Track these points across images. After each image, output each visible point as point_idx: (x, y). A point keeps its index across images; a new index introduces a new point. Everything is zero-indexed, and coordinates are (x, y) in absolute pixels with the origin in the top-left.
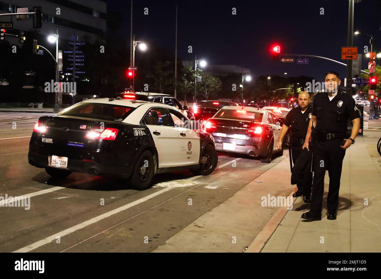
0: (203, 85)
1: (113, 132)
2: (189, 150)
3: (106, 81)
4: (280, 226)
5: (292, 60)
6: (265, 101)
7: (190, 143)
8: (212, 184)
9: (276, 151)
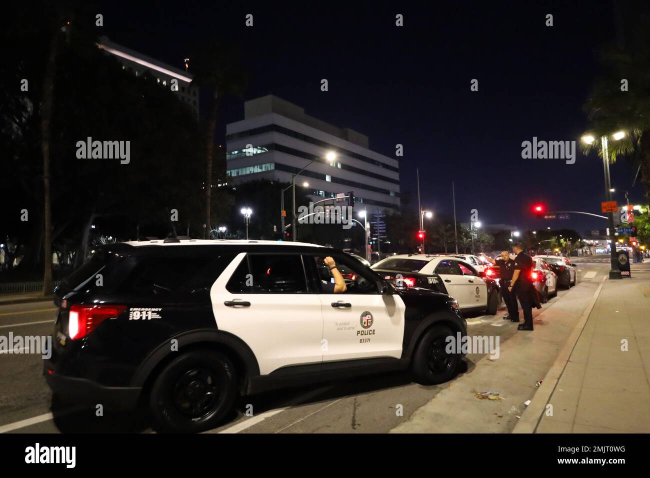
0: (479, 241)
1: (411, 280)
2: (478, 294)
3: (402, 242)
4: (569, 363)
5: (554, 217)
6: (533, 251)
7: (477, 288)
8: (498, 322)
9: (550, 293)
